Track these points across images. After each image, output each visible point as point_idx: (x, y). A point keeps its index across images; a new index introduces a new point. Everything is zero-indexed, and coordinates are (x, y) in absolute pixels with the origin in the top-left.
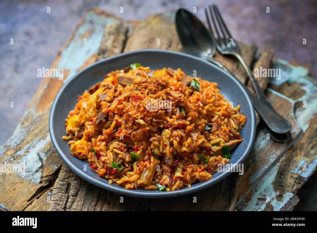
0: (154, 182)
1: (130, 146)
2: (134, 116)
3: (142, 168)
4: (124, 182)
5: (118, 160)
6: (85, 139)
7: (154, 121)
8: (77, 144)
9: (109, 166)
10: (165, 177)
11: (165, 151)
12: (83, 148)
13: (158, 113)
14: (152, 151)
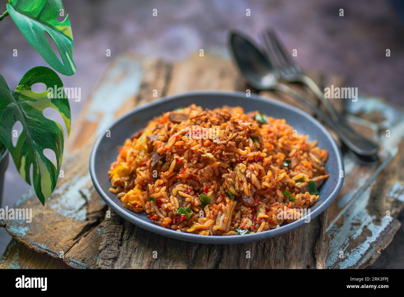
0: (233, 228)
1: (197, 188)
2: (200, 150)
3: (216, 211)
4: (196, 229)
5: (186, 204)
6: (139, 188)
7: (224, 154)
8: (130, 194)
9: (175, 213)
10: (245, 220)
11: (242, 189)
12: (138, 199)
13: (228, 145)
14: (225, 191)
